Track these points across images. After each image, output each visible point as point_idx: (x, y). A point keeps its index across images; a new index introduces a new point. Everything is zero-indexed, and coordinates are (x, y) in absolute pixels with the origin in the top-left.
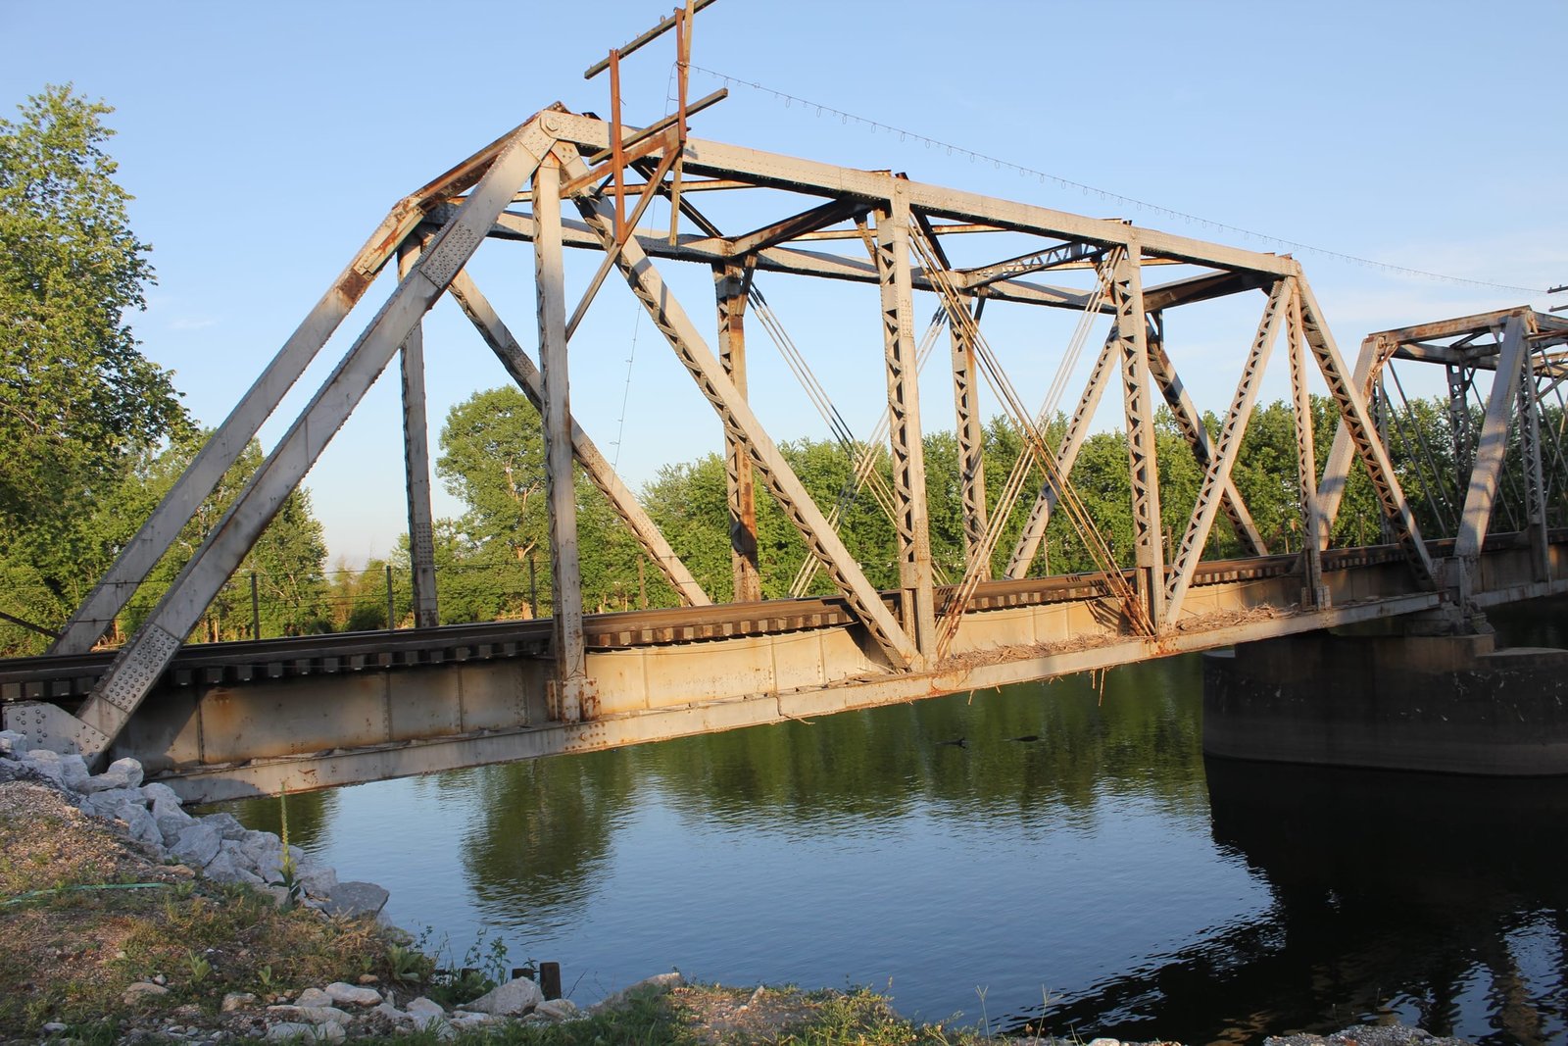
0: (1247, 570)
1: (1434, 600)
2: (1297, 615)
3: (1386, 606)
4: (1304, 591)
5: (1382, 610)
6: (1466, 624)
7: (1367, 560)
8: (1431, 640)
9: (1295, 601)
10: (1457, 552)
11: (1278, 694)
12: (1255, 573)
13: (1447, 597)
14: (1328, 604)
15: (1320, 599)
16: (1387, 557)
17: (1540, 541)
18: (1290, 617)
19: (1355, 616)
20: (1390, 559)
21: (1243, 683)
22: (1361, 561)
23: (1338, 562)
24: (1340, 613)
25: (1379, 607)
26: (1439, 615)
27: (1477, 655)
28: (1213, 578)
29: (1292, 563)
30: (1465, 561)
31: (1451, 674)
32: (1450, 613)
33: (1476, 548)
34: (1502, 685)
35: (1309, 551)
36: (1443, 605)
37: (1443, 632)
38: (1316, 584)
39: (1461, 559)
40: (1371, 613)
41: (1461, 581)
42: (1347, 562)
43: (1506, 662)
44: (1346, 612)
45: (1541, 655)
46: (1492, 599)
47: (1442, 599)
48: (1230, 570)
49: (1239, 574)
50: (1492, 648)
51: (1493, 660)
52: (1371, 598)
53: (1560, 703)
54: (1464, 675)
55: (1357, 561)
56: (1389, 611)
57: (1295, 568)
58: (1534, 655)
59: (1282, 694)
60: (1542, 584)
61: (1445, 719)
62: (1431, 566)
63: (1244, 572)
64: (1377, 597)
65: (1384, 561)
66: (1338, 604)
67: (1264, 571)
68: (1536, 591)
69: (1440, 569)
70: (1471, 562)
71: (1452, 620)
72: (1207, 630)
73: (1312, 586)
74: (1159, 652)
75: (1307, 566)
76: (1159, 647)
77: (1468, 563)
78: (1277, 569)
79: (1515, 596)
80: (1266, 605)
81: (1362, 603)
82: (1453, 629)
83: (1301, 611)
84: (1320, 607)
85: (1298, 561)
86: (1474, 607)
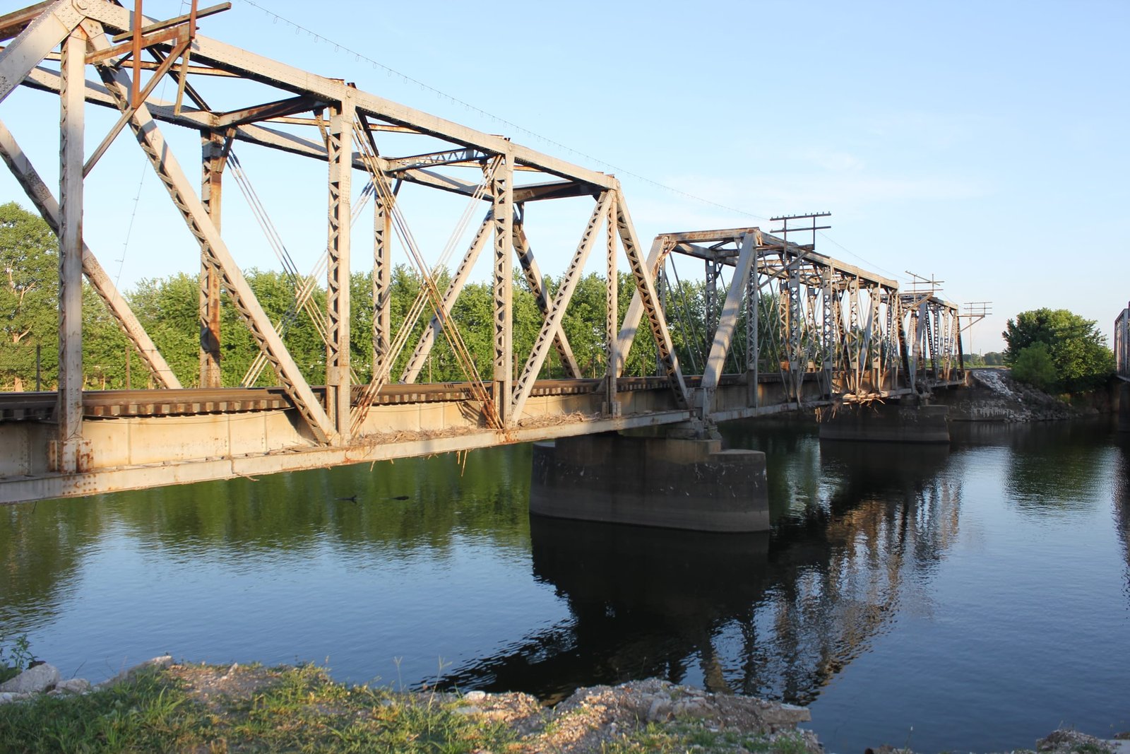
0: (568, 387)
1: (686, 415)
2: (599, 420)
3: (656, 418)
4: (604, 404)
5: (653, 420)
6: (705, 432)
7: (646, 387)
8: (683, 441)
9: (598, 411)
10: (703, 385)
11: (582, 474)
12: (573, 390)
13: (695, 414)
14: (619, 414)
15: (614, 411)
16: (659, 385)
17: (753, 380)
18: (594, 421)
19: (636, 423)
20: (661, 386)
21: (559, 465)
22: (642, 386)
23: (627, 387)
24: (627, 420)
25: (651, 418)
26: (689, 425)
27: (710, 453)
28: (545, 391)
29: (598, 385)
30: (707, 391)
31: (693, 465)
32: (696, 425)
33: (715, 383)
34: (724, 473)
35: (609, 377)
36: (692, 419)
37: (692, 437)
38: (612, 399)
39: (705, 389)
40: (646, 422)
41: (704, 404)
42: (633, 386)
43: (727, 458)
44: (630, 420)
45: (748, 455)
46: (722, 417)
47: (691, 415)
48: (556, 387)
49: (562, 390)
50: (720, 449)
51: (720, 457)
52: (647, 411)
53: (757, 486)
54: (701, 466)
55: (640, 387)
56: (658, 421)
57: (599, 389)
58: (744, 455)
59: (584, 474)
60: (752, 409)
61: (688, 494)
62: (686, 392)
63: (565, 389)
64: (650, 411)
65: (657, 387)
66: (625, 415)
67: (579, 389)
68: (748, 413)
69: (692, 395)
70: (711, 392)
71: (697, 429)
72: (538, 427)
73: (609, 401)
74: (505, 440)
75: (608, 388)
76: (505, 437)
77: (709, 392)
78: (587, 388)
79: (736, 415)
80: (578, 413)
81: (641, 415)
82: (697, 435)
83: (601, 418)
84: (614, 415)
85: (602, 383)
86: (710, 421)
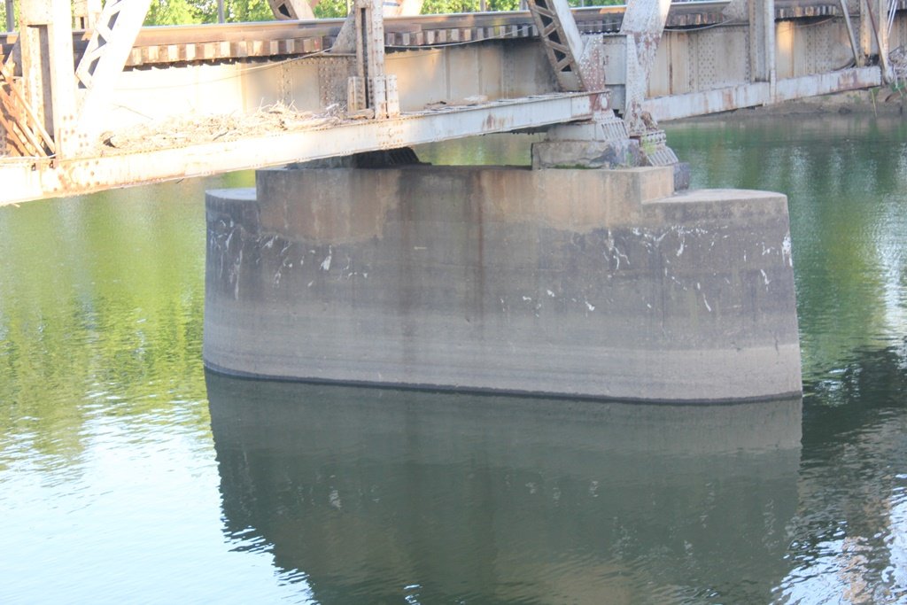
0: (250, 40)
1: (581, 106)
2: (335, 125)
3: (497, 114)
4: (354, 85)
5: (490, 120)
6: (631, 149)
7: (473, 35)
8: (576, 172)
9: (336, 101)
10: (626, 26)
11: (326, 265)
12: (266, 45)
13: (604, 102)
14: (394, 108)
15: (379, 98)
16: (508, 30)
17: (763, 12)
18: (321, 128)
19: (439, 129)
20: (514, 33)
21: (270, 244)
22: (461, 34)
23: (420, 36)
24: (415, 123)
25: (485, 115)
26: (586, 132)
27: (644, 201)
28: (182, 52)
29: (335, 34)
30: (637, 42)
31: (603, 232)
32: (606, 131)
33: (658, 18)
34: (680, 252)
35: (363, 10)
36: (597, 115)
37: (595, 160)
38: (372, 69)
39: (630, 38)
40: (472, 125)
41: (629, 75)
42: (436, 35)
43: (687, 213)
44: (426, 122)
45: (742, 203)
46: (680, 107)
47: (595, 105)
48: (216, 40)
49: (233, 47)
50: (670, 188)
51: (670, 210)
52: (473, 99)
53: (767, 282)
54: (622, 235)
55: (455, 35)
56: (502, 122)
57: (339, 44)
58: (731, 203)
59: (333, 265)
60: (761, 86)
61: (591, 308)
62: (579, 46)
63: (243, 44)
64: (483, 98)
65: (502, 36)
66: (414, 110)
67: (282, 44)
68: (750, 96)
69: (596, 54)
70: (648, 44)
71: (609, 141)
72: (158, 149)
73: (366, 74)
74: (60, 186)
75: (360, 40)
76: (61, 178)
77: (642, 45)
78: (306, 41)
79: (716, 103)
80: (280, 106)
81: (456, 109)
82: (609, 156)
83: (344, 116)
84: (379, 112)
85: (344, 28)
86: (647, 121)
